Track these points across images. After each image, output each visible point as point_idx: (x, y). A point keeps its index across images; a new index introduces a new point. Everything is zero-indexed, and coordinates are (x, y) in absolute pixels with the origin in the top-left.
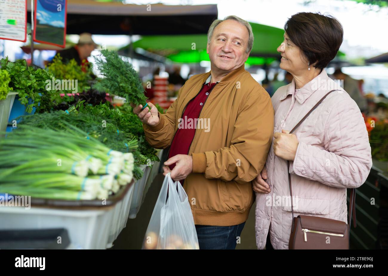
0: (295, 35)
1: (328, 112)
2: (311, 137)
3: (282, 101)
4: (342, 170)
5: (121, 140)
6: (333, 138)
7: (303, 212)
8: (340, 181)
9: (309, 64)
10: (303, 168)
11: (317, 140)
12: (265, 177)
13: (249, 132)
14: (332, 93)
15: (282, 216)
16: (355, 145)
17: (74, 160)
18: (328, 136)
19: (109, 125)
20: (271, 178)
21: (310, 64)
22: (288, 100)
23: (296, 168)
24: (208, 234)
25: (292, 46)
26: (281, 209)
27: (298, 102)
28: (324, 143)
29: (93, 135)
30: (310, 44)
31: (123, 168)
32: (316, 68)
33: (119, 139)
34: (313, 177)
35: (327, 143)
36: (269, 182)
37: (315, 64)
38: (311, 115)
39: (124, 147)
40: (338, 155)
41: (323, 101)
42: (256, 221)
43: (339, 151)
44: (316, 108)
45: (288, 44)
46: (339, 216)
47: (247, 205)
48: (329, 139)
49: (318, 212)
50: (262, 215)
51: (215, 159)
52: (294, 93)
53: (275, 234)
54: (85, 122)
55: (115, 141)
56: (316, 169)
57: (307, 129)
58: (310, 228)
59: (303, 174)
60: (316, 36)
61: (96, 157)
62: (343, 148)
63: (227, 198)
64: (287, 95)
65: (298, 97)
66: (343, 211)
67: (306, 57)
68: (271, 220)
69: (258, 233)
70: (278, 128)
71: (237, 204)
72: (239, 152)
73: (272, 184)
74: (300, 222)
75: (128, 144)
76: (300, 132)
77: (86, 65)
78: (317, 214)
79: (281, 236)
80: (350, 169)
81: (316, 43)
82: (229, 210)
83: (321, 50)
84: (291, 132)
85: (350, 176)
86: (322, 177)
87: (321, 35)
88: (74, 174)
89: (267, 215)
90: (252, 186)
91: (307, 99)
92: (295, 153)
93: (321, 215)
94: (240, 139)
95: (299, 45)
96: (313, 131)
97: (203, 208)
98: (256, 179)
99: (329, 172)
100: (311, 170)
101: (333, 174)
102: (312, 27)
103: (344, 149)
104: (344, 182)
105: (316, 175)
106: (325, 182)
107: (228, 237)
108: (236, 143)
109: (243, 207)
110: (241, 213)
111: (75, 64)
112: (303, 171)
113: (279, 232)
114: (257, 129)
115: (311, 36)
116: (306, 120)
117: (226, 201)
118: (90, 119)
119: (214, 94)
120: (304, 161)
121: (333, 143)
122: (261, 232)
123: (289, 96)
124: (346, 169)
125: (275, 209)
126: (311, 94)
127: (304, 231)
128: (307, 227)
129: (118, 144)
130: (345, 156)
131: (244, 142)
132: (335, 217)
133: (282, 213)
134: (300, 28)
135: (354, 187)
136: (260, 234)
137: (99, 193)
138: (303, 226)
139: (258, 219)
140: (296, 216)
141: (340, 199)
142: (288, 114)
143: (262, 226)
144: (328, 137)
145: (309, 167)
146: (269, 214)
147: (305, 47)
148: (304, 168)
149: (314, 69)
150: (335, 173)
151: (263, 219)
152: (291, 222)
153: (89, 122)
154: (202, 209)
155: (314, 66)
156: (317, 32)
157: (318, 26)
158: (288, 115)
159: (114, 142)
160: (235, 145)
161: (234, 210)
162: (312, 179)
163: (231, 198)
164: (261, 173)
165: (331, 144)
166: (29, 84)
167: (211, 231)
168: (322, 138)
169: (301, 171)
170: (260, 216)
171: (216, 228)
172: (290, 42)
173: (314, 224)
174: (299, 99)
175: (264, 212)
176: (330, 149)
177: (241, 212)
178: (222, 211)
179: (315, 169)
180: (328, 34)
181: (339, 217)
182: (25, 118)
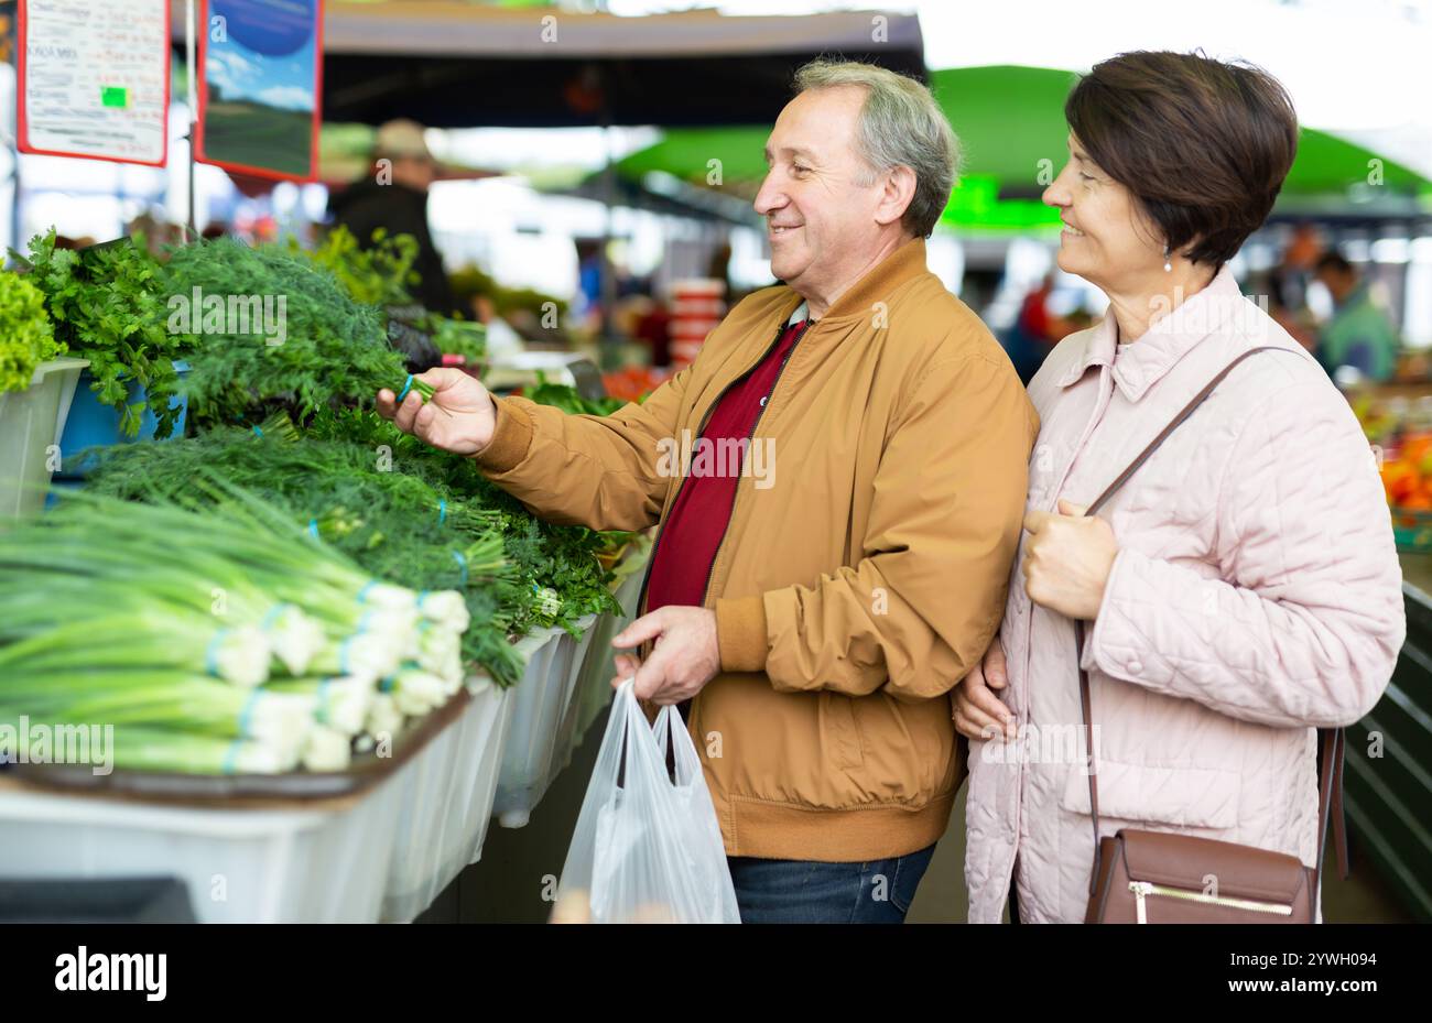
0: (1108, 139)
1: (1230, 433)
2: (1169, 528)
3: (1067, 388)
4: (1280, 660)
5: (442, 541)
6: (1249, 534)
7: (1136, 818)
8: (1276, 701)
9: (1166, 248)
10: (1131, 651)
11: (1191, 543)
12: (998, 682)
13: (927, 506)
14: (1252, 358)
15: (1060, 832)
16: (1335, 562)
17: (221, 624)
18: (1232, 527)
19: (406, 482)
20: (1019, 684)
21: (1172, 248)
22: (1087, 386)
23: (1102, 649)
24: (779, 890)
25: (1099, 183)
26: (1055, 804)
27: (1123, 395)
28: (1216, 552)
29: (333, 521)
30: (1167, 171)
31: (412, 652)
32: (1194, 263)
33: (433, 535)
34: (1174, 685)
35: (1230, 552)
36: (1012, 701)
37: (1189, 246)
38: (1167, 443)
39: (449, 568)
40: (1267, 598)
41: (1215, 391)
42: (968, 847)
43: (1273, 586)
44: (1186, 418)
45: (1081, 174)
46: (1281, 832)
47: (930, 782)
48: (1236, 538)
49: (1194, 819)
50: (986, 825)
51: (801, 619)
52: (1111, 359)
53: (1034, 899)
54: (316, 471)
55: (416, 543)
56: (1181, 655)
57: (1150, 498)
58: (1162, 878)
59: (1131, 673)
60: (1188, 141)
61: (308, 610)
62: (1288, 571)
63: (854, 756)
64: (1085, 367)
65: (1122, 375)
66: (1300, 816)
67: (1153, 222)
68: (1020, 843)
69: (973, 891)
70: (1046, 494)
71: (891, 780)
72: (891, 588)
73: (1021, 708)
74: (1121, 855)
75: (466, 558)
76: (1127, 510)
77: (385, 251)
78: (1189, 826)
79: (1058, 908)
80: (1315, 655)
81: (1188, 168)
82: (860, 800)
83: (1212, 195)
84: (1091, 512)
85: (1315, 683)
86: (1208, 684)
87: (1211, 137)
88: (214, 674)
89: (1005, 825)
90: (950, 713)
91: (1157, 381)
92: (1101, 589)
93: (1208, 828)
94: (893, 537)
95: (1122, 177)
96: (1173, 506)
97: (762, 796)
98: (961, 687)
99: (1233, 667)
100: (1163, 655)
101: (1248, 673)
102: (1170, 107)
103: (1293, 576)
104: (1290, 705)
105: (1184, 675)
106: (1217, 702)
107: (857, 903)
108: (876, 552)
109: (917, 789)
110: (910, 815)
111: (351, 243)
112: (1130, 660)
113: (1047, 891)
114: (954, 496)
115: (1170, 142)
116: (1149, 462)
117: (847, 767)
118: (337, 461)
119: (802, 364)
120: (1134, 623)
121: (1249, 554)
122: (982, 888)
123: (1093, 371)
124: (1299, 656)
125: (1034, 801)
126: (1171, 364)
127: (1137, 889)
128: (1151, 876)
129: (429, 557)
130: (1296, 603)
131: (903, 548)
132: (1263, 836)
133: (1060, 819)
134: (1125, 114)
135: (1333, 722)
136: (980, 895)
137: (308, 745)
138: (1133, 873)
139: (973, 841)
140: (1108, 830)
141: (1282, 770)
142: (1082, 439)
143: (985, 868)
144: (1232, 530)
145: (1154, 647)
146: (1012, 823)
147: (1149, 184)
148: (1136, 648)
149: (1186, 265)
150: (1255, 668)
151: (993, 841)
152: (1091, 854)
153: (333, 471)
154: (758, 797)
155: (1186, 257)
156: (1192, 123)
157: (1198, 103)
158: (1085, 443)
159: (408, 549)
160: (878, 558)
161: (882, 803)
162: (1168, 691)
163: (869, 754)
164: (983, 663)
165: (1242, 559)
166: (132, 329)
167: (791, 880)
168: (1209, 534)
169: (1125, 662)
170: (980, 831)
171: (810, 870)
172: (1091, 168)
173: (1179, 865)
174: (1126, 382)
175: (995, 815)
176: (1241, 578)
177: (906, 808)
178: (833, 806)
179: (1176, 651)
180: (1234, 131)
181: (1277, 839)
182: (105, 456)
